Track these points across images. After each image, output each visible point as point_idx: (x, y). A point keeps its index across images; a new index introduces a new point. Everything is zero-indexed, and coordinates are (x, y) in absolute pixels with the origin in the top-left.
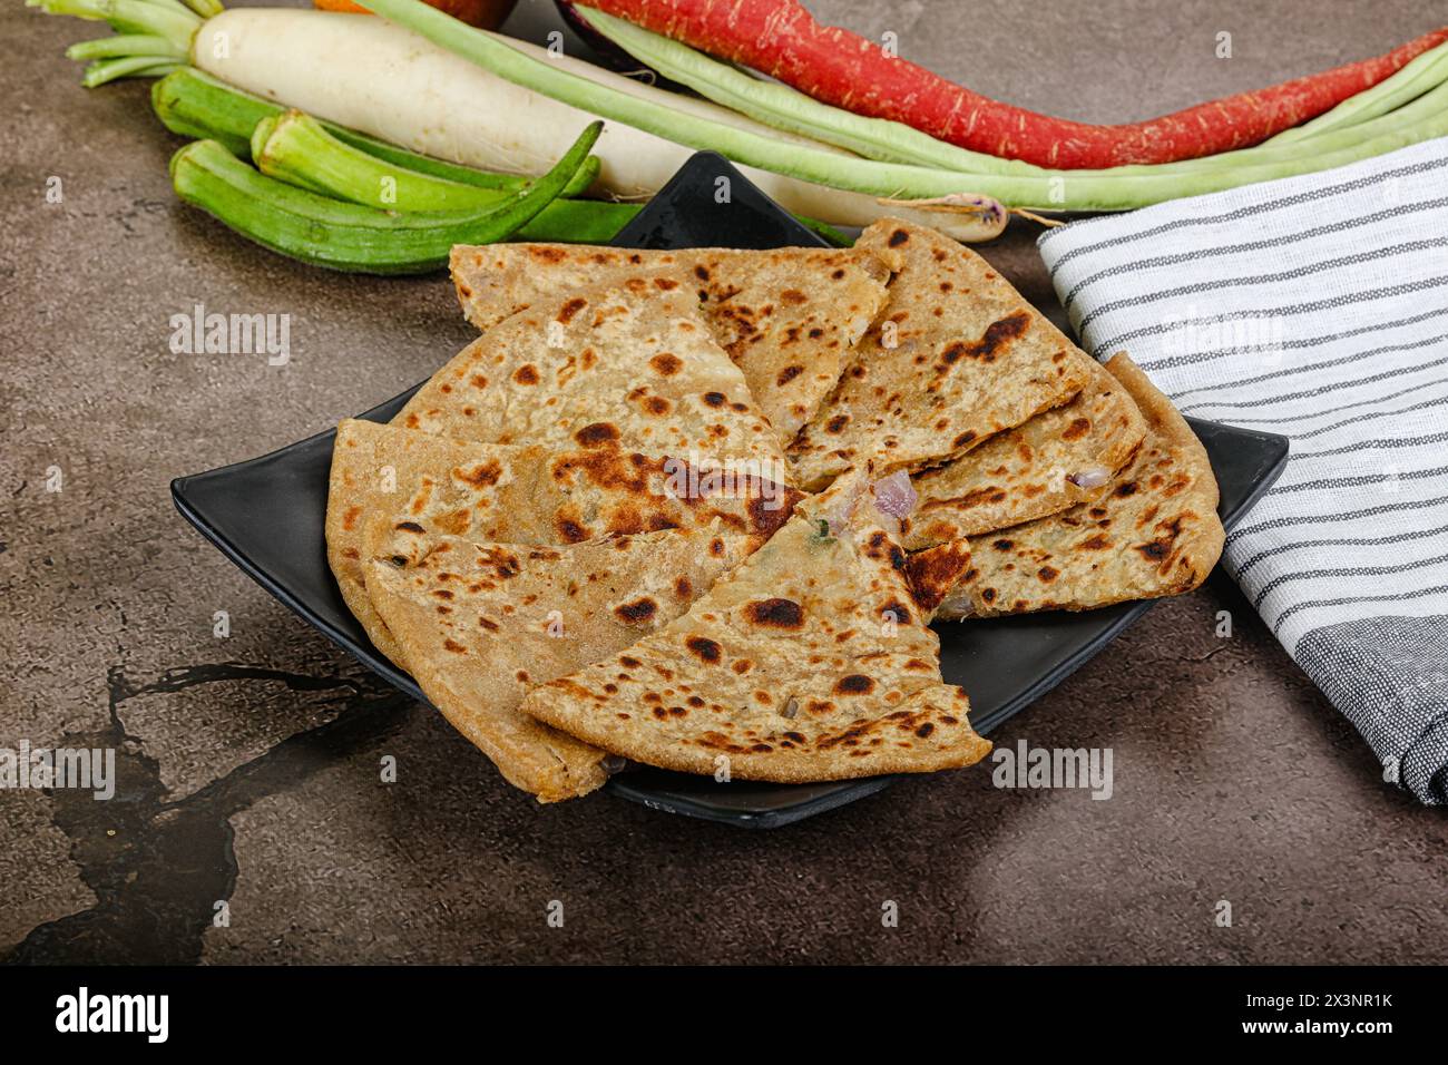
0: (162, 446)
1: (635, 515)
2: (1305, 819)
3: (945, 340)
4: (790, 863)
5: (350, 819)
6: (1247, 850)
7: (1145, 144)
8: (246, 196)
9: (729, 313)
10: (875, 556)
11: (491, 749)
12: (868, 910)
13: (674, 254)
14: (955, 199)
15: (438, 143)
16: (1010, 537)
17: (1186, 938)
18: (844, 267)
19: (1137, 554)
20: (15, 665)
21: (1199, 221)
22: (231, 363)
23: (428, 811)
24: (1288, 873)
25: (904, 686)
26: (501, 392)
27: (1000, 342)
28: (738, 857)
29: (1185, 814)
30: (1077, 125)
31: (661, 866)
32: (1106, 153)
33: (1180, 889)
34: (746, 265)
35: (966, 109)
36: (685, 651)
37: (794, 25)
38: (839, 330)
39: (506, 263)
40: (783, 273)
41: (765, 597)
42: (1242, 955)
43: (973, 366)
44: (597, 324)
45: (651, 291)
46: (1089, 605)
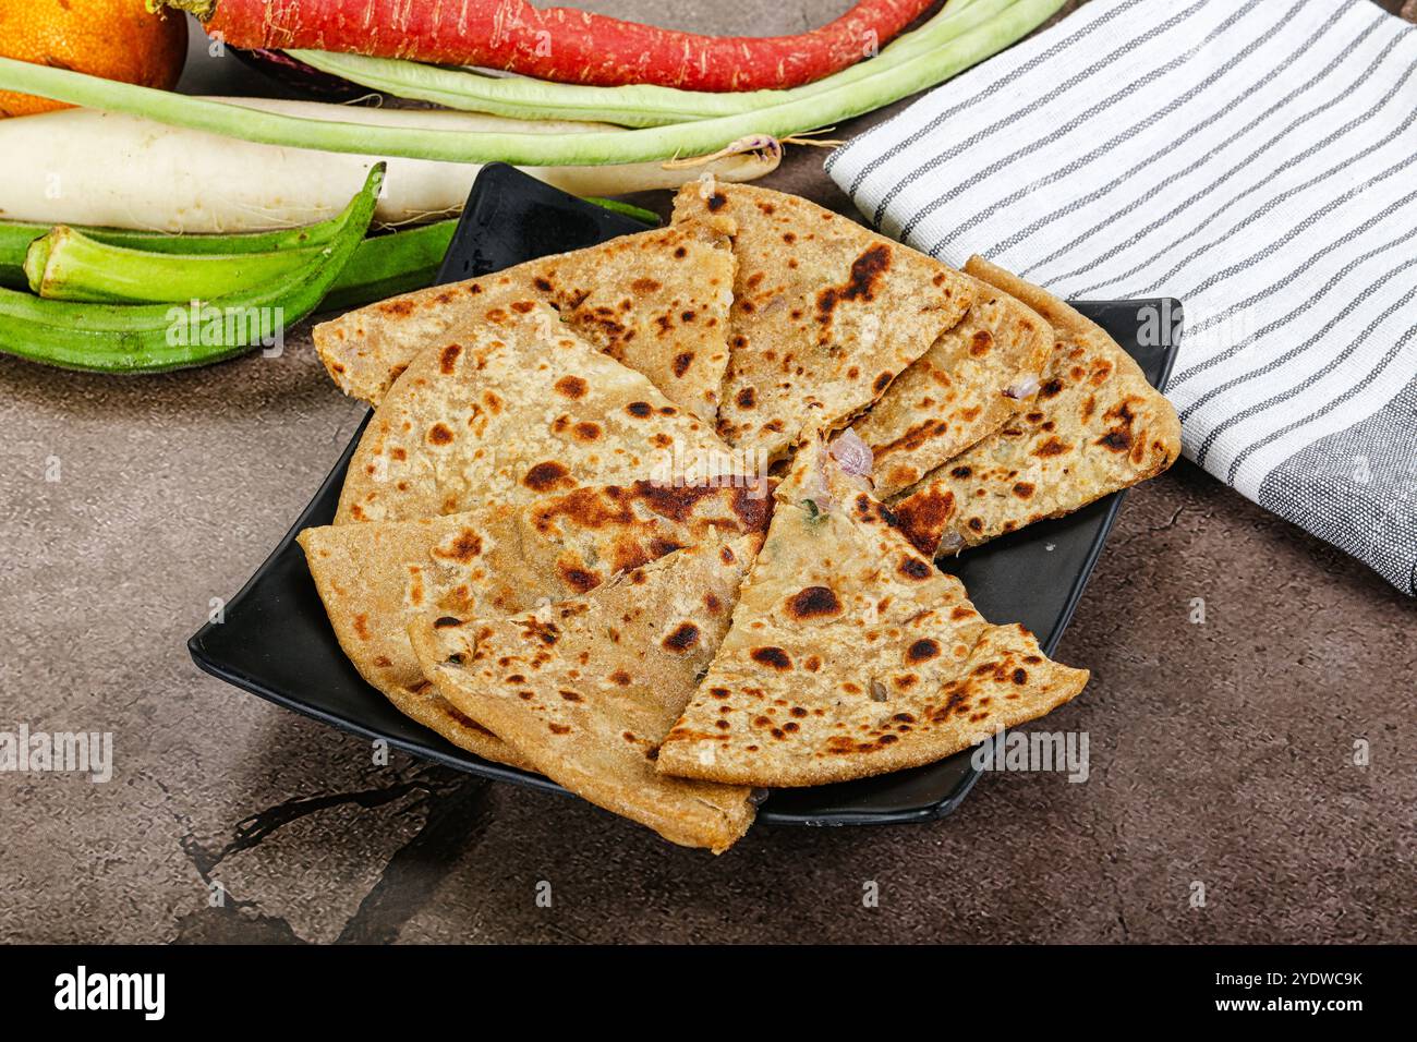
0: (92, 601)
1: (635, 547)
2: (1344, 649)
3: (812, 290)
4: (922, 834)
5: (499, 919)
6: (1311, 694)
7: (854, 39)
8: (42, 326)
9: (589, 318)
10: (869, 520)
11: (650, 818)
12: (1017, 856)
13: (508, 273)
14: (739, 146)
15: (199, 219)
16: (963, 463)
17: (1307, 794)
18: (683, 243)
19: (1101, 449)
20: (87, 866)
21: (963, 106)
22: (106, 496)
23: (567, 888)
24: (1358, 705)
25: (964, 638)
26: (423, 459)
27: (871, 279)
28: (873, 843)
29: (1240, 677)
30: (788, 38)
31: (809, 874)
32: (824, 58)
33: (1276, 750)
34: (583, 265)
35: (696, 54)
36: (756, 666)
37: (521, 17)
38: (710, 307)
39: (365, 329)
40: (624, 265)
41: (796, 590)
42: (1363, 794)
43: (853, 308)
44: (482, 365)
45: (514, 318)
46: (1074, 508)
